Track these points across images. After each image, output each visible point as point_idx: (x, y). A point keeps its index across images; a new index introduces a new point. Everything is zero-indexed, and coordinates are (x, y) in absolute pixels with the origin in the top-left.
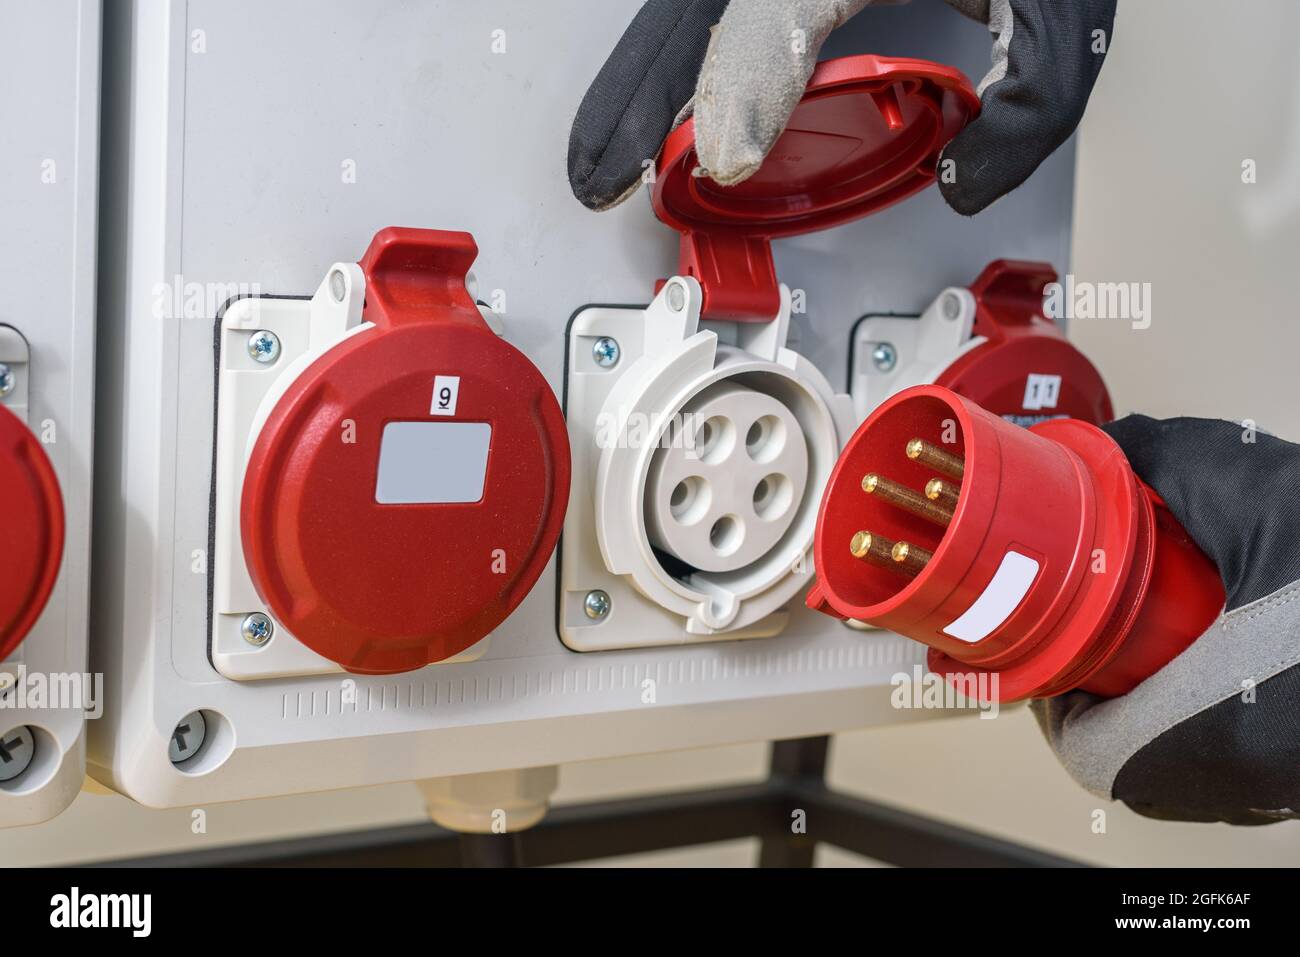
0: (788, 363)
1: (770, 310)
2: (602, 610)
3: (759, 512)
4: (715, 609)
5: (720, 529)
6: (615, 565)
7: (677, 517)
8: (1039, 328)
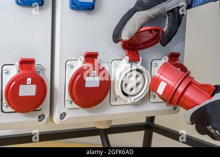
0: (141, 68)
1: (139, 60)
2: (116, 100)
3: (137, 87)
4: (131, 100)
5: (132, 90)
6: (117, 94)
7: (125, 88)
8: (178, 62)
